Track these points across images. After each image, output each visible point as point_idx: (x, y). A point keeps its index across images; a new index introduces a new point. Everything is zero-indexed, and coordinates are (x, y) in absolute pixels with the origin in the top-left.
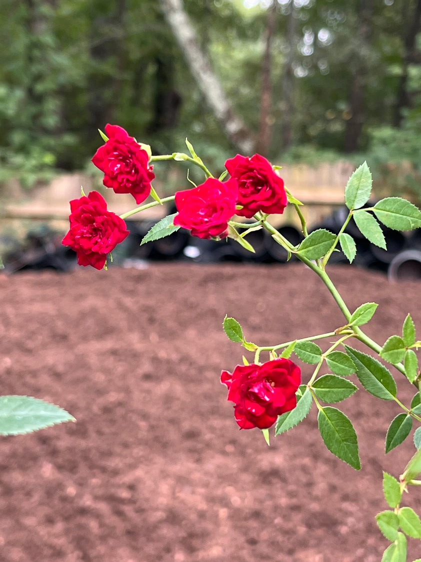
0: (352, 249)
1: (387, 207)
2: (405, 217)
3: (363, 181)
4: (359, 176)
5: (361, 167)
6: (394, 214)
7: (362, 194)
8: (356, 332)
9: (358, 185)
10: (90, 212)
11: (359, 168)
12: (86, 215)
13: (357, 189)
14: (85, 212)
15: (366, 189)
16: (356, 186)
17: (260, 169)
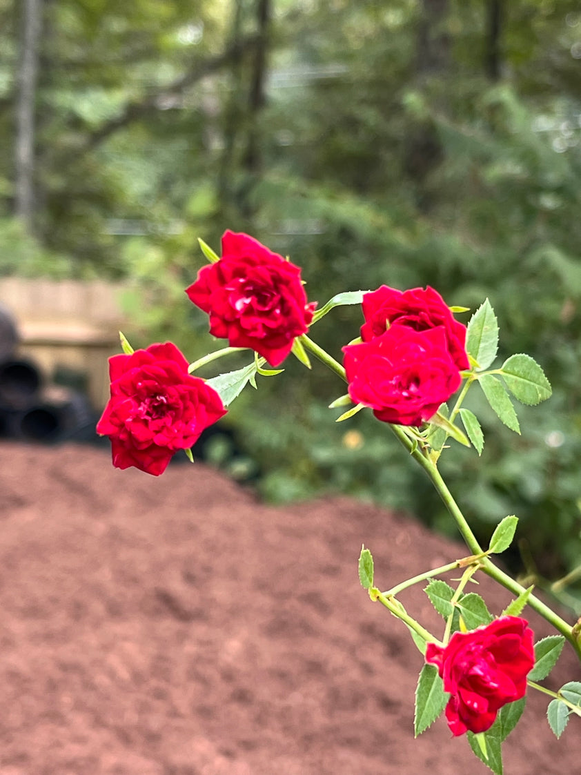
0: (478, 433)
1: (515, 369)
2: (532, 383)
3: (486, 329)
4: (481, 321)
5: (482, 307)
6: (522, 380)
7: (485, 349)
8: (482, 563)
9: (479, 335)
10: (158, 378)
11: (480, 308)
12: (149, 383)
13: (479, 342)
14: (145, 377)
15: (492, 341)
16: (478, 337)
17: (432, 311)
